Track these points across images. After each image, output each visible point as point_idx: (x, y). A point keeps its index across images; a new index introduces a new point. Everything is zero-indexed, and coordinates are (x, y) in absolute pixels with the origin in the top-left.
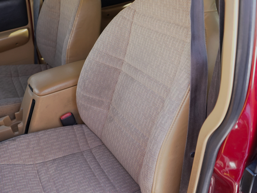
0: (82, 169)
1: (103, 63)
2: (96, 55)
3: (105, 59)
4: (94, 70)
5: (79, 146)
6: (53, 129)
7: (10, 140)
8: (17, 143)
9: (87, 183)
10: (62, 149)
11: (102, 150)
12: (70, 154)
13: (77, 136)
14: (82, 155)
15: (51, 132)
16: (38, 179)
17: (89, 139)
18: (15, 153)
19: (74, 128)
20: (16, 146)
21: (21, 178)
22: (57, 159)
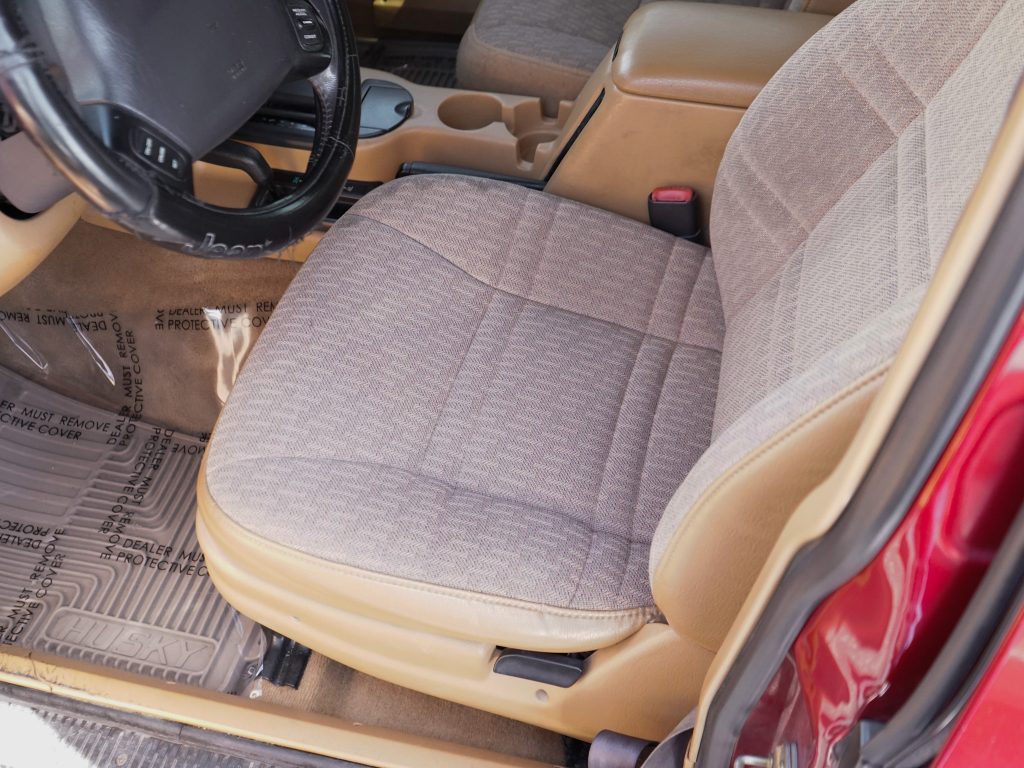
0: (597, 386)
1: (852, 81)
2: (843, 37)
3: (863, 68)
4: (809, 91)
5: (648, 312)
6: (608, 216)
7: (471, 182)
8: (484, 199)
9: (575, 432)
10: (593, 291)
11: (703, 369)
12: (607, 319)
13: (666, 277)
14: (637, 346)
15: (593, 220)
16: (469, 336)
17: (695, 308)
18: (463, 226)
19: (675, 248)
20: (474, 207)
21: (429, 306)
22: (562, 310)
